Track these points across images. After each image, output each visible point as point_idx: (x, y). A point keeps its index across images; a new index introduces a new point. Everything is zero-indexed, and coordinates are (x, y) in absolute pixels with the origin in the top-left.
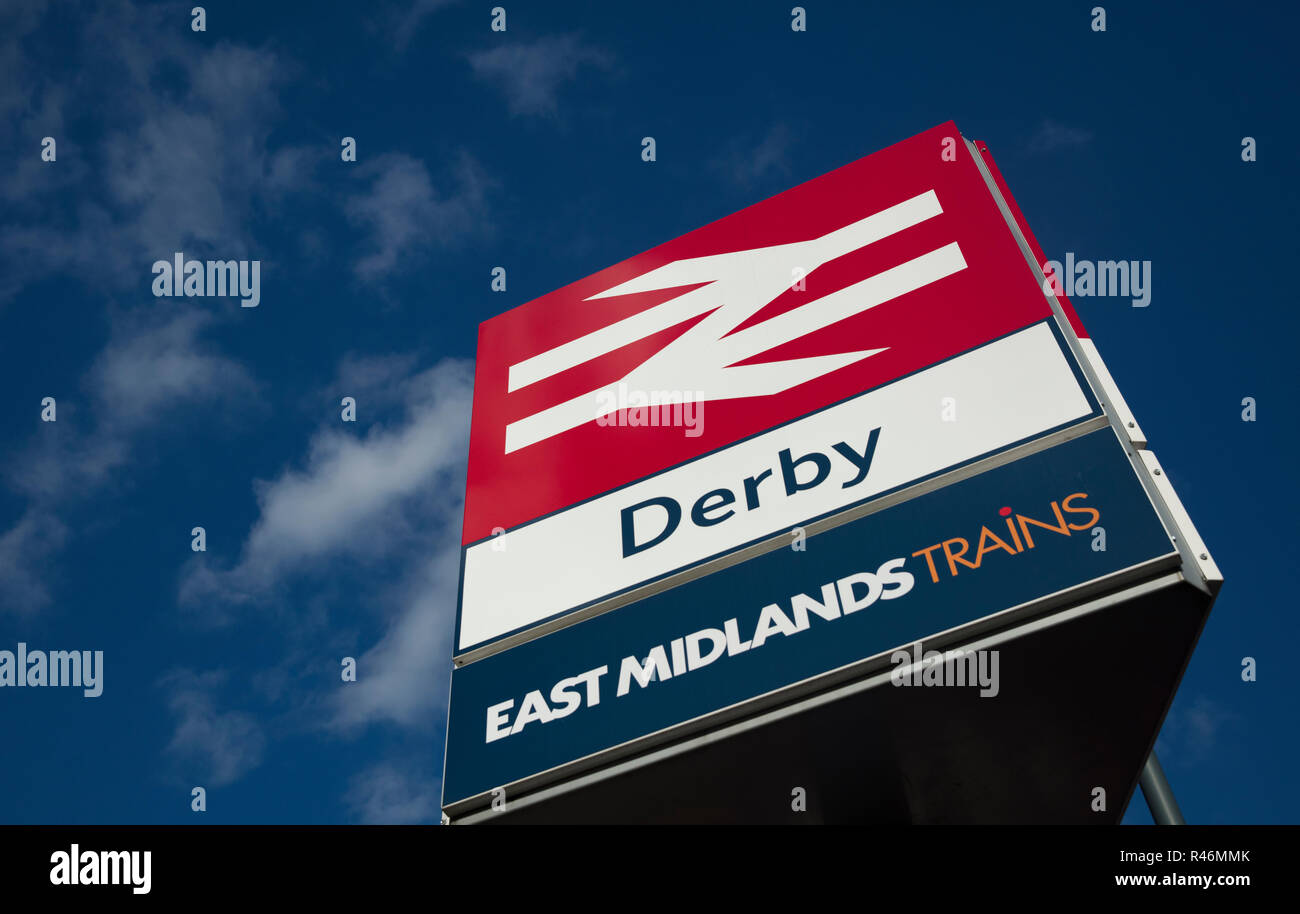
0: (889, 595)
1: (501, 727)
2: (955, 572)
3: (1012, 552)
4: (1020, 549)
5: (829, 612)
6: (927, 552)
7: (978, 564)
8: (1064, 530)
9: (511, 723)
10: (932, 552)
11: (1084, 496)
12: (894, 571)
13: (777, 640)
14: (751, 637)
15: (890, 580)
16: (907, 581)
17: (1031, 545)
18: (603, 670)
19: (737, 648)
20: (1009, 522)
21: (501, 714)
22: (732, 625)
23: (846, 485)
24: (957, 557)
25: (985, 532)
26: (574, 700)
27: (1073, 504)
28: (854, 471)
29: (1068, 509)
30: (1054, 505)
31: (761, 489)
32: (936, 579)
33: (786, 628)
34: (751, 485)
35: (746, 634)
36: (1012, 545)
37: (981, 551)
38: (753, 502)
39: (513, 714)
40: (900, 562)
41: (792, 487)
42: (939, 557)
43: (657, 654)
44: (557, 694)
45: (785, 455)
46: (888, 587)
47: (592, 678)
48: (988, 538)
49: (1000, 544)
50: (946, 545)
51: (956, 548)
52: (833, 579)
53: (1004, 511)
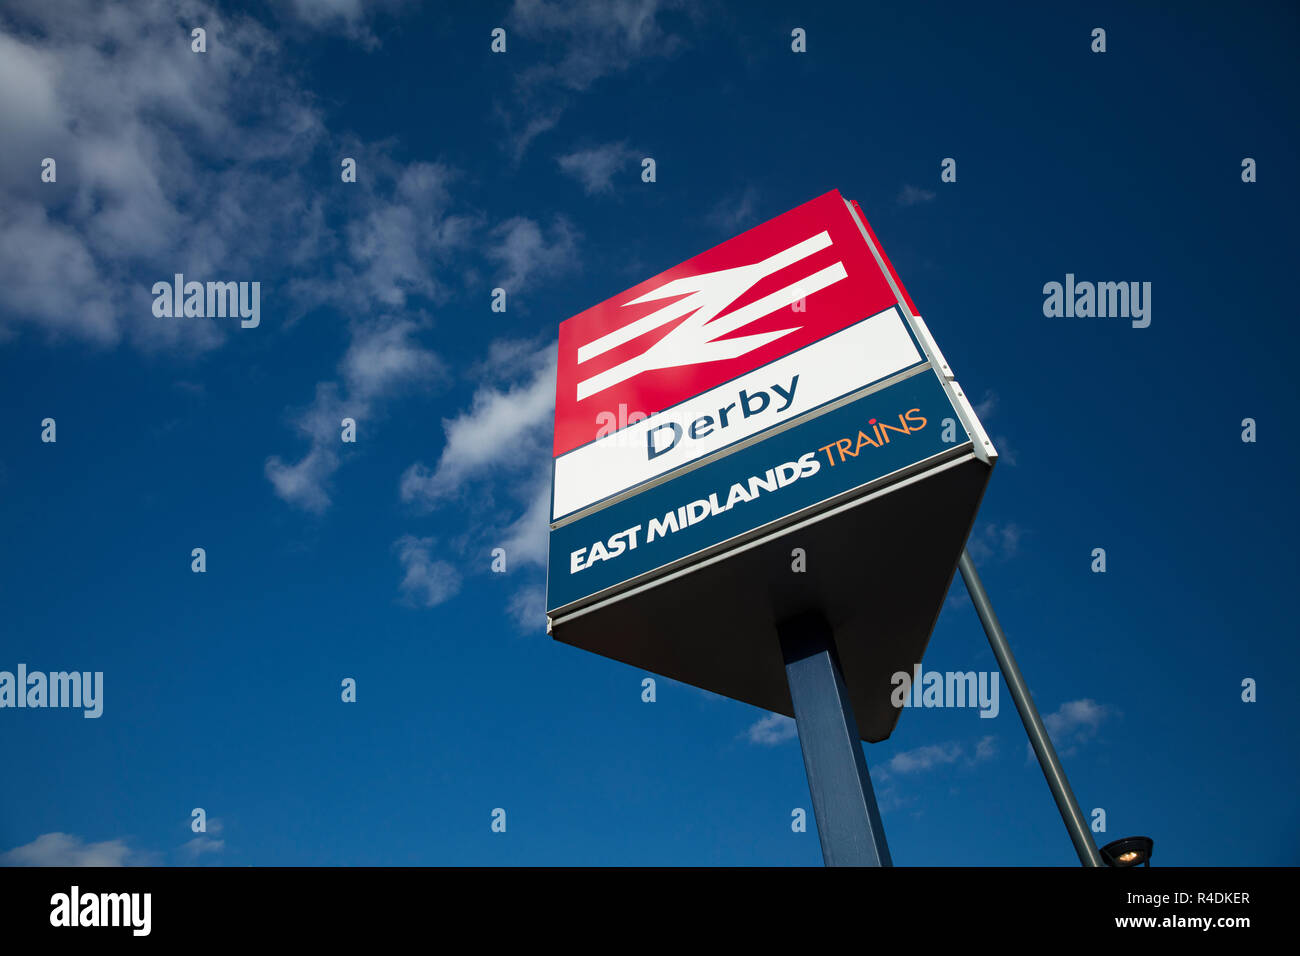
0: (806, 475)
1: (579, 564)
2: (843, 459)
3: (877, 445)
4: (881, 443)
5: (771, 487)
6: (827, 448)
7: (857, 454)
8: (906, 431)
9: (585, 561)
10: (830, 448)
11: (918, 410)
12: (808, 460)
13: (740, 505)
14: (725, 504)
15: (806, 466)
16: (816, 466)
17: (888, 441)
18: (639, 528)
19: (717, 510)
20: (875, 427)
21: (579, 556)
22: (713, 497)
23: (779, 410)
24: (845, 450)
25: (861, 434)
26: (622, 546)
27: (912, 415)
28: (784, 401)
29: (908, 418)
30: (901, 416)
31: (729, 415)
32: (832, 464)
33: (746, 497)
34: (723, 413)
35: (722, 502)
36: (877, 441)
37: (859, 446)
38: (724, 423)
39: (586, 556)
40: (812, 455)
41: (747, 413)
42: (834, 450)
43: (670, 517)
44: (612, 543)
45: (743, 394)
46: (804, 470)
47: (632, 533)
48: (862, 438)
49: (870, 441)
50: (838, 443)
51: (844, 445)
52: (773, 466)
53: (872, 421)
